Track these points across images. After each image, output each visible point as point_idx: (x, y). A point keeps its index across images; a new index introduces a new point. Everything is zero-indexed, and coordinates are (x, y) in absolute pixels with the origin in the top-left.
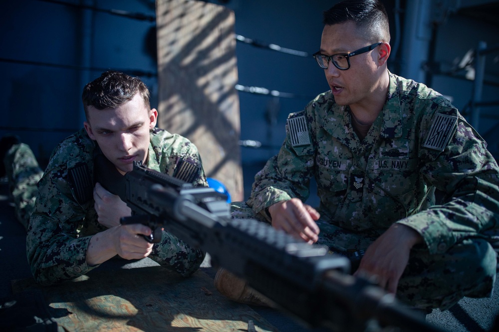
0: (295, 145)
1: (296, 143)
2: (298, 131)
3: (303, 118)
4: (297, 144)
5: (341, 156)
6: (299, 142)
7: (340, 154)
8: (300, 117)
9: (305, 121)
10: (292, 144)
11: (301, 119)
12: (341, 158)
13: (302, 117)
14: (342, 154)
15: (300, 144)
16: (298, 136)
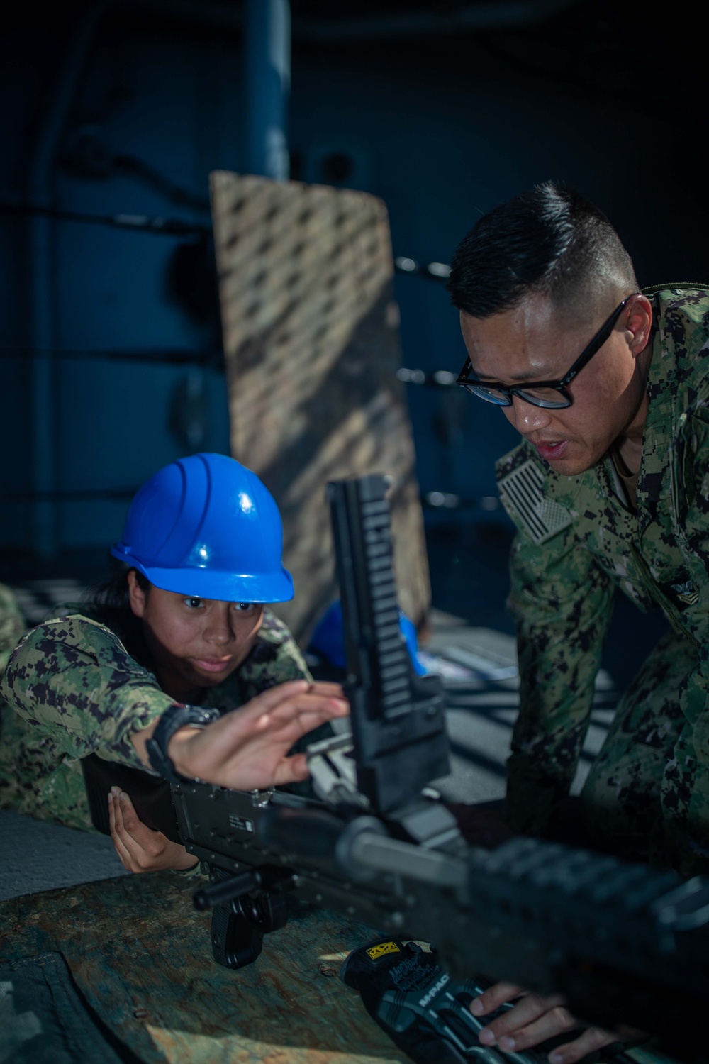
0: (542, 539)
1: (542, 534)
2: (535, 504)
3: (530, 467)
4: (547, 536)
5: (609, 547)
6: (548, 528)
7: (606, 543)
8: (522, 468)
9: (538, 472)
10: (535, 539)
11: (526, 470)
12: (610, 551)
13: (525, 466)
14: (609, 543)
15: (551, 533)
16: (540, 516)
